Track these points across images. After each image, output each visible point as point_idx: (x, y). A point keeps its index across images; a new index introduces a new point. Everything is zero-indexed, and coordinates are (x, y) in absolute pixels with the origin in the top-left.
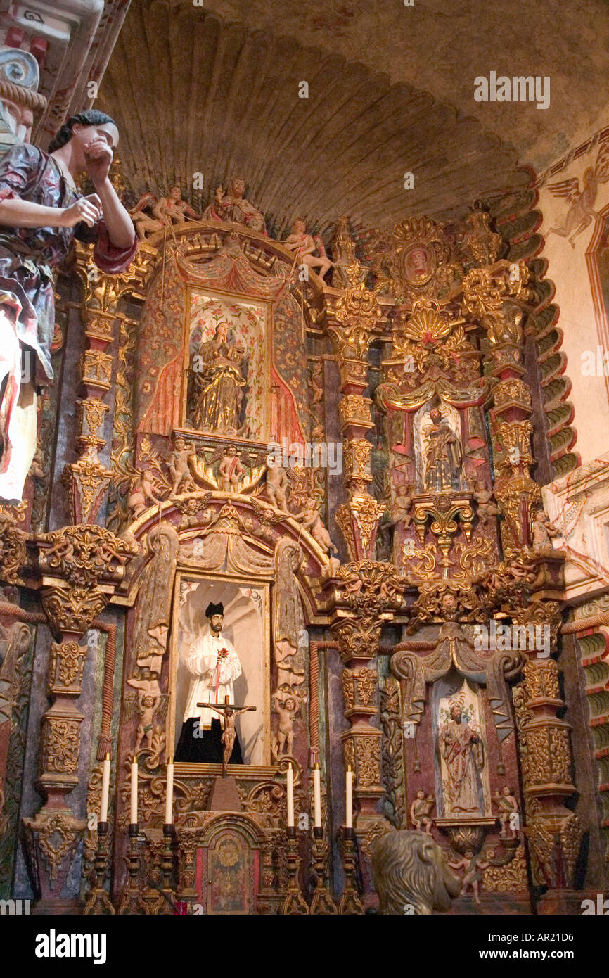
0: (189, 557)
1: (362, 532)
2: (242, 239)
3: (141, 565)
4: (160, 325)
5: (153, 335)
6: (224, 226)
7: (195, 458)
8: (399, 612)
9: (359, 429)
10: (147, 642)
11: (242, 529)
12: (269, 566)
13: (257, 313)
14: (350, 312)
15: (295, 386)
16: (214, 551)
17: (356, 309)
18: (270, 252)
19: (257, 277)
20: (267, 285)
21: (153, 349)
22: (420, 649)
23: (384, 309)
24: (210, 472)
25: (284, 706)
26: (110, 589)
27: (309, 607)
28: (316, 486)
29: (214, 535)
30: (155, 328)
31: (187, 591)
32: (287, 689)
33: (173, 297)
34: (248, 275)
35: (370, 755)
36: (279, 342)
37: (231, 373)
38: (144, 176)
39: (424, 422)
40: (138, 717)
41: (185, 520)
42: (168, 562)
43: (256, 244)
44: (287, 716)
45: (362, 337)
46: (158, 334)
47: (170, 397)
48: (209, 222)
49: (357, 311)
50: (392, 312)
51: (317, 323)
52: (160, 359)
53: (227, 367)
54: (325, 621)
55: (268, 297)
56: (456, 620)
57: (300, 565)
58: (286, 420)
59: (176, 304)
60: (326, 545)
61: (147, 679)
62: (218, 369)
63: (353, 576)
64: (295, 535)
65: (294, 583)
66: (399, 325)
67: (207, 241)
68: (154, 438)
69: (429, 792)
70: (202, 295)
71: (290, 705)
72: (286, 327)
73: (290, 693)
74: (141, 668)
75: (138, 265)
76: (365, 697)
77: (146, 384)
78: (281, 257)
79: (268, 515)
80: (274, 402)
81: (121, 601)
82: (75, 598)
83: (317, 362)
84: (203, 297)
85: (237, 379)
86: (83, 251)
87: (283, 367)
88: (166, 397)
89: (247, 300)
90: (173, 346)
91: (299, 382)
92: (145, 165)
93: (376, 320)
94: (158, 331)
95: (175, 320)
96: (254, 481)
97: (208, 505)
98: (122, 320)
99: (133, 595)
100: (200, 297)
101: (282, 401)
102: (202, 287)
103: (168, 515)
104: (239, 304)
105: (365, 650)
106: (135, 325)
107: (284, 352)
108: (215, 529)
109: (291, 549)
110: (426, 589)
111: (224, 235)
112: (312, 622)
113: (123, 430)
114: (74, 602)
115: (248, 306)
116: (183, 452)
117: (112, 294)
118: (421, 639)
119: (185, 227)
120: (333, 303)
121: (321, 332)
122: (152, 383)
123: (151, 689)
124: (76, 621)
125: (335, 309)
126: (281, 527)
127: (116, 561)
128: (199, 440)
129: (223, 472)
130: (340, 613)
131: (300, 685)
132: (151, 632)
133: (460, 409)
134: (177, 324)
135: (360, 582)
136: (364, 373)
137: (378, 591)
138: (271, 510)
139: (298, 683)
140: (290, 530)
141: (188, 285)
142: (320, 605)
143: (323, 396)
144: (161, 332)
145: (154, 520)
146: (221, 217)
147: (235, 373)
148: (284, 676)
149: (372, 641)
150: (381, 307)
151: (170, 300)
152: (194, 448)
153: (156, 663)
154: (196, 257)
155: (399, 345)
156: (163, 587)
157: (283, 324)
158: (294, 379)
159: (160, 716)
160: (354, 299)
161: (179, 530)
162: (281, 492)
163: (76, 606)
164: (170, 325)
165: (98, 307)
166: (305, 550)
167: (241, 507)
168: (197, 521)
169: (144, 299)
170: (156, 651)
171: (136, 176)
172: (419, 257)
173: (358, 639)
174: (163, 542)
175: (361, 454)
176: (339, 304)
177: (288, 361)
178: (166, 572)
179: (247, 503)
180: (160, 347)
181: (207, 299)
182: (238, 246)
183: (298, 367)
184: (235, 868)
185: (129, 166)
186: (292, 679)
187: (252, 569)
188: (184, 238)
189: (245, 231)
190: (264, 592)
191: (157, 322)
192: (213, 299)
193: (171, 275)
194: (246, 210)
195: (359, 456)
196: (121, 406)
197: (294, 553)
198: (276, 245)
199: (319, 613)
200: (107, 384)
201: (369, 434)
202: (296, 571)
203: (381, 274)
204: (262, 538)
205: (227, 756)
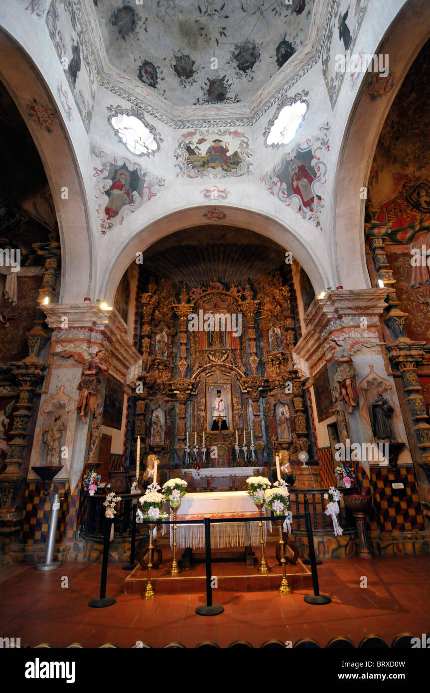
0: (209, 380)
1: (253, 367)
2: (218, 294)
3: (197, 385)
6: (213, 291)
8: (264, 387)
9: (252, 339)
10: (201, 402)
11: (222, 371)
12: (230, 379)
14: (247, 307)
16: (215, 378)
18: (226, 295)
19: (222, 303)
20: (226, 304)
22: (272, 396)
23: (257, 304)
24: (214, 358)
26: (189, 392)
27: (242, 388)
28: (244, 355)
29: (215, 374)
31: (210, 389)
34: (220, 303)
35: (258, 425)
39: (271, 333)
40: (200, 420)
41: (207, 371)
42: (203, 382)
43: (222, 294)
44: (237, 417)
45: (251, 313)
48: (209, 291)
49: (249, 306)
50: (260, 304)
51: (240, 311)
54: (245, 391)
55: (226, 308)
56: (280, 387)
58: (233, 340)
60: (244, 372)
61: (202, 411)
63: (249, 380)
64: (235, 370)
65: (237, 382)
66: (263, 306)
67: (209, 297)
68: (200, 352)
69: (277, 434)
71: (237, 414)
73: (238, 411)
74: (200, 409)
75: (190, 310)
76: (256, 410)
77: (196, 339)
78: (229, 295)
81: (194, 394)
82: (182, 395)
86: (176, 310)
88: (201, 341)
93: (254, 307)
96: (225, 358)
97: (213, 367)
99: (197, 391)
101: (232, 335)
103: (203, 371)
105: (255, 398)
109: (234, 374)
110: (270, 380)
111: (213, 293)
112: (243, 392)
115: (222, 311)
116: (206, 354)
118: (272, 393)
119: (203, 295)
121: (242, 313)
122: (198, 338)
123: (203, 414)
124: (182, 400)
126: (232, 369)
127: (189, 385)
128: (209, 351)
129: (217, 357)
130: (248, 389)
132: (201, 400)
133: (280, 328)
135: (251, 381)
136: (253, 323)
137: (256, 383)
138: (228, 365)
139: (240, 408)
142: (244, 388)
143: (245, 330)
145: (199, 373)
146: (212, 289)
148: (235, 407)
149: (257, 396)
152: (208, 353)
154: (207, 301)
155: (263, 312)
156: (203, 388)
159: (205, 420)
160: (248, 303)
161: (206, 374)
162: (232, 360)
163: (182, 397)
166: (238, 374)
167: (221, 366)
168: (210, 371)
170: (203, 404)
172: (266, 285)
173: (253, 396)
174: (202, 378)
176: (244, 305)
178: (203, 385)
182: (217, 296)
184: (223, 456)
186: (238, 407)
187: (225, 381)
188: (203, 298)
189: (218, 291)
190: (229, 386)
196: (193, 345)
197: (236, 375)
198: (227, 293)
199: (244, 390)
200: (185, 341)
201: (255, 340)
202: (238, 379)
203: (259, 291)
204: (228, 372)
205: (220, 429)
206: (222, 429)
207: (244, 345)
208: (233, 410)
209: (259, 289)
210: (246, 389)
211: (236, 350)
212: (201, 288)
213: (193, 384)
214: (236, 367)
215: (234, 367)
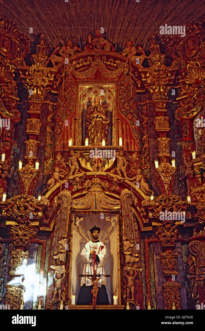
0: (77, 204)
1: (164, 182)
2: (101, 57)
3: (54, 211)
4: (64, 102)
5: (60, 107)
6: (93, 53)
7: (80, 159)
9: (163, 132)
10: (58, 247)
11: (103, 189)
12: (118, 204)
13: (111, 88)
14: (154, 78)
15: (130, 118)
16: (89, 200)
17: (157, 75)
18: (115, 59)
19: (109, 72)
20: (114, 74)
21: (61, 114)
23: (172, 72)
24: (89, 164)
25: (128, 274)
26: (37, 224)
27: (141, 223)
28: (145, 164)
29: (89, 193)
30: (62, 104)
31: (79, 221)
32: (130, 265)
33: (70, 89)
34: (104, 72)
35: (174, 298)
36: (121, 99)
37: (100, 118)
38: (58, 40)
40: (55, 284)
42: (66, 208)
43: (108, 57)
44: (130, 278)
45: (161, 88)
46: (63, 106)
47: (69, 133)
48: (86, 52)
49: (157, 76)
51: (141, 87)
52: (64, 118)
53: (98, 116)
54: (149, 229)
55: (115, 80)
57: (133, 202)
58: (127, 134)
59: (71, 92)
60: (146, 191)
61: (59, 265)
62: (94, 117)
63: (157, 204)
64: (129, 187)
65: (131, 211)
66: (182, 78)
67: (86, 61)
68: (62, 153)
70: (85, 86)
71: (131, 273)
72: (125, 92)
73: (132, 267)
74: (56, 260)
75: (49, 78)
76: (170, 266)
77: (58, 129)
78: (121, 60)
79: (115, 180)
80: (120, 127)
81: (47, 229)
82: (20, 229)
83: (144, 105)
84: (86, 86)
85: (104, 120)
86: (24, 77)
87: (123, 110)
88: (67, 134)
89: (106, 83)
90: (70, 111)
91: (132, 116)
92: (58, 35)
93: (168, 79)
94: (63, 105)
95: (71, 99)
96: (110, 165)
97: (86, 179)
98: (49, 104)
99: (52, 225)
100: (84, 87)
101: (124, 126)
102: (84, 82)
104: (103, 86)
105: (168, 241)
106: (55, 105)
107: (125, 103)
108: (89, 190)
109: (128, 195)
111: (93, 56)
112: (143, 230)
113: (50, 152)
114: (20, 231)
115: (107, 86)
116: (74, 157)
117: (39, 92)
119: (74, 57)
120: (145, 75)
121: (144, 91)
122: (60, 128)
123: (61, 270)
124: (21, 240)
125: (146, 78)
126: (123, 185)
127: (37, 210)
128: (81, 150)
129: (94, 163)
130: (154, 224)
131: (138, 262)
132: (59, 242)
134: (72, 100)
135: (161, 206)
136: (165, 105)
137: (171, 210)
138: (116, 177)
139: (136, 261)
140: (127, 186)
141: (77, 82)
142: (145, 221)
143: (147, 120)
144: (64, 105)
145: (59, 189)
146: (91, 49)
147: (102, 118)
148: (128, 259)
149: (172, 236)
150: (170, 72)
151: (68, 91)
152: (79, 155)
153: (62, 257)
154: (82, 69)
155: (183, 88)
156: (64, 220)
157: (123, 90)
158: (129, 115)
160: (155, 71)
161: (72, 194)
162: (123, 169)
163: (20, 233)
164: (68, 101)
165: (33, 99)
166: (135, 195)
167: (102, 178)
168: (81, 188)
169: (58, 92)
170: (62, 251)
171: (55, 40)
173: (164, 236)
174: (63, 199)
175: (164, 144)
176: (148, 75)
177: (126, 107)
178: (65, 213)
179: (105, 176)
180: (64, 112)
181: (87, 87)
182: (100, 60)
183: (131, 109)
185: (50, 36)
186: (133, 259)
187: (108, 206)
188: (74, 62)
190: (117, 217)
191: (62, 101)
192: (90, 86)
193: (69, 79)
194: (102, 43)
195: (162, 145)
196: (49, 142)
197: (130, 196)
198: (118, 55)
199: (145, 225)
200: (37, 132)
201: (167, 134)
202: (133, 206)
203: (174, 57)
204: (114, 192)
205: (94, 301)
206: (98, 303)
207: (146, 145)
208: (123, 265)
209: (176, 54)
210: (149, 224)
211: (131, 153)
212: (72, 48)
213: (45, 209)
214: (131, 181)
215: (126, 181)
